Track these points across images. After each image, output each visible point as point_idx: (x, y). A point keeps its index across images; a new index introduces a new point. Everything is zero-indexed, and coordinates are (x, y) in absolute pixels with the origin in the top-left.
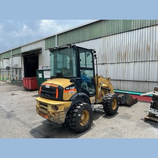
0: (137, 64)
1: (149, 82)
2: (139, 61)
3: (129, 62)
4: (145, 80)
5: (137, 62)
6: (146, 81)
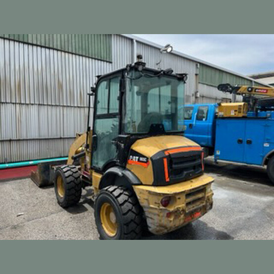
0: (44, 109)
1: (64, 138)
2: (48, 105)
3: (28, 104)
4: (59, 137)
5: (44, 105)
6: (61, 138)
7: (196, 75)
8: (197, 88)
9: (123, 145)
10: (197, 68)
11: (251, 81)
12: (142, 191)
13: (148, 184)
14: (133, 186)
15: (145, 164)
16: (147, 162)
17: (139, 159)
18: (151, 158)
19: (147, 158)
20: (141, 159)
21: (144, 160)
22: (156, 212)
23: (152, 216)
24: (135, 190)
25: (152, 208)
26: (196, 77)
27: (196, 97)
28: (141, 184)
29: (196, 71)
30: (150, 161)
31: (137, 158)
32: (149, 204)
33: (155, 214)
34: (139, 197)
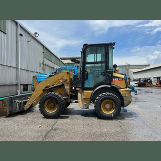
7: (43, 52)
8: (44, 60)
9: (111, 74)
10: (43, 49)
11: (60, 60)
12: (122, 91)
13: (124, 88)
14: (119, 90)
15: (122, 81)
16: (122, 80)
17: (118, 80)
18: (124, 78)
19: (122, 78)
20: (119, 79)
21: (121, 79)
22: (128, 97)
23: (127, 99)
24: (120, 91)
25: (127, 96)
26: (43, 54)
27: (43, 65)
28: (121, 88)
29: (43, 50)
30: (124, 79)
31: (117, 79)
32: (126, 95)
33: (127, 98)
34: (121, 93)
